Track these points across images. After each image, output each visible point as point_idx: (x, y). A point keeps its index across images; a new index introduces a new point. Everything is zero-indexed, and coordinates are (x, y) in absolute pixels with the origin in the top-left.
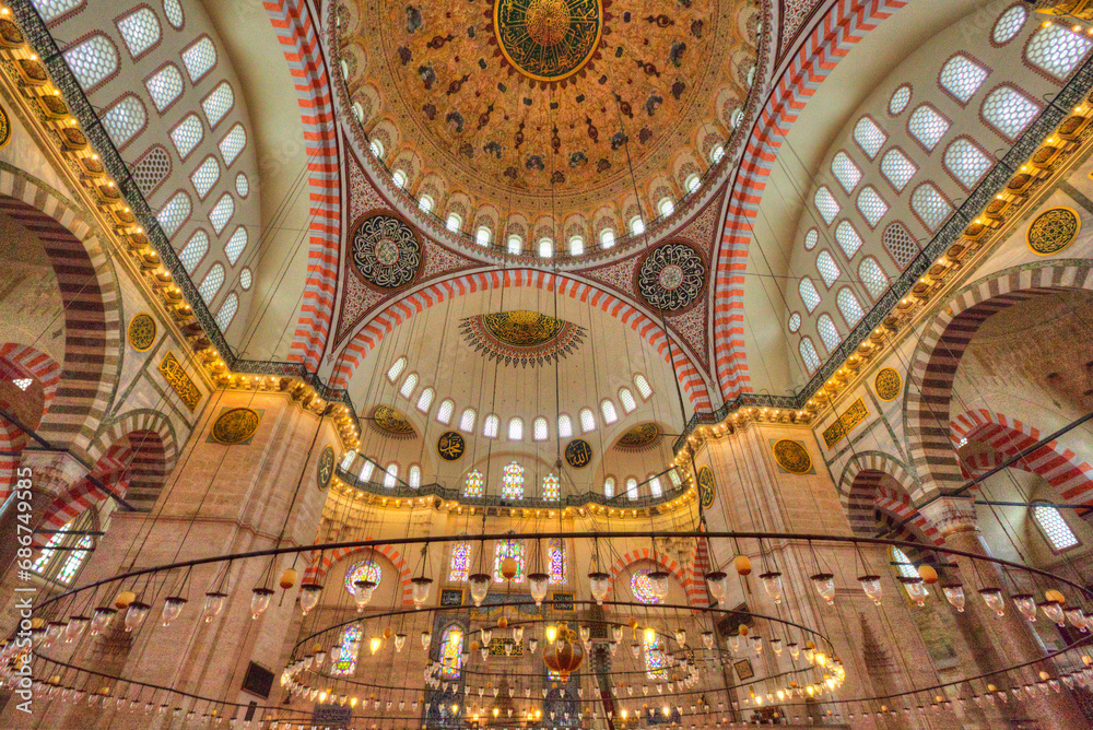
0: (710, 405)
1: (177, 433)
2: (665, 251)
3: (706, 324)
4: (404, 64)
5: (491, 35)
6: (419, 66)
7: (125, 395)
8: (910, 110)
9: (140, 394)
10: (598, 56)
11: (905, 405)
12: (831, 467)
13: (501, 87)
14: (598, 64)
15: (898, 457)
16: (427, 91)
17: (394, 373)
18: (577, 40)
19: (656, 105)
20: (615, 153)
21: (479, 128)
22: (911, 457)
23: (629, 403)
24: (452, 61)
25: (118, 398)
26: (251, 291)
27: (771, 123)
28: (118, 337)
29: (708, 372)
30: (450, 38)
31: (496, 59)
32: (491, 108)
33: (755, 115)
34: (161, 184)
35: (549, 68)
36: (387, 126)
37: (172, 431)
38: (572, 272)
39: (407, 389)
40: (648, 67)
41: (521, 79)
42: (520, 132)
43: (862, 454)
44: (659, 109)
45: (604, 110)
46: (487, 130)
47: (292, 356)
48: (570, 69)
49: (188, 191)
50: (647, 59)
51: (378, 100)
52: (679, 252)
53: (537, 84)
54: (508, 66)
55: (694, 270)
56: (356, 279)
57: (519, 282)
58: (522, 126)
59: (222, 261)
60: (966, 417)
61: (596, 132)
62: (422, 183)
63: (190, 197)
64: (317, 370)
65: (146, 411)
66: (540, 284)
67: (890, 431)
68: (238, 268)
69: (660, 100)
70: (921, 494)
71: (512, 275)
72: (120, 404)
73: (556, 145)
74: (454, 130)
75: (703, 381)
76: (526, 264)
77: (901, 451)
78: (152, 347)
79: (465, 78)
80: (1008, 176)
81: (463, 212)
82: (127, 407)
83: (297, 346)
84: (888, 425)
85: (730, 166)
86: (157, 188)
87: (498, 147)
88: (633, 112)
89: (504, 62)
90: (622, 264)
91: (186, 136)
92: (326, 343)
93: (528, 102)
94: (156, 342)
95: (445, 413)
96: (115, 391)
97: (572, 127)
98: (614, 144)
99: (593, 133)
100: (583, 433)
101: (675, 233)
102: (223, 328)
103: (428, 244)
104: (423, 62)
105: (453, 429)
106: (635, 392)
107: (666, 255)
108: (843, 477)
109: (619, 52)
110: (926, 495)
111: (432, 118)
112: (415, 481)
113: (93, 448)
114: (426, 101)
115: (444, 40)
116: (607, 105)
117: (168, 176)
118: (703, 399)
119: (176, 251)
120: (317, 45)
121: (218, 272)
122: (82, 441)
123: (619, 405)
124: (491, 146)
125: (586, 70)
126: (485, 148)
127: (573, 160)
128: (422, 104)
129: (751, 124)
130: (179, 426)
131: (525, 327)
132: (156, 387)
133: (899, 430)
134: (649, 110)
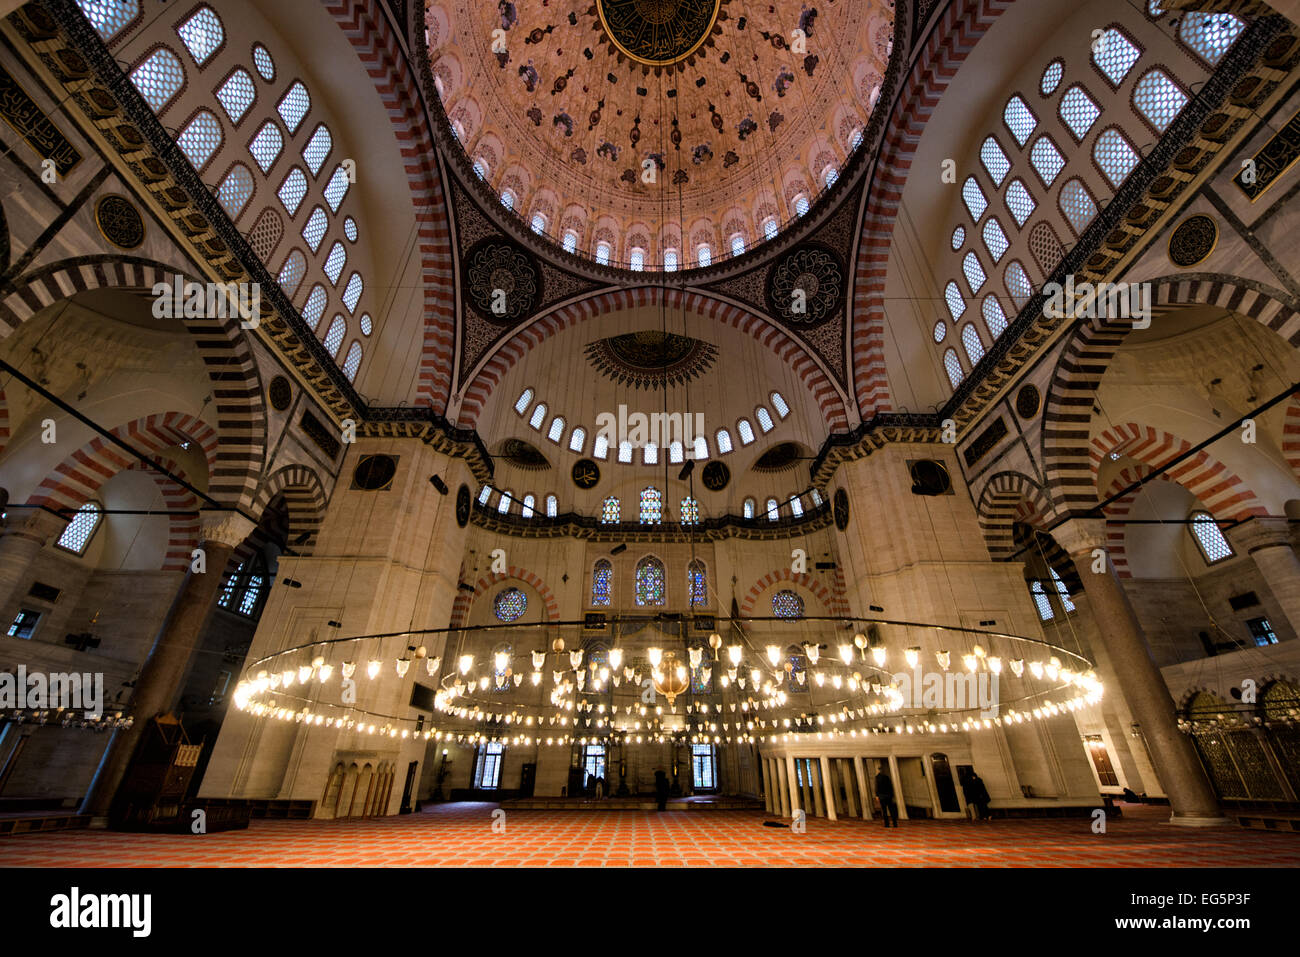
0: (846, 424)
1: (324, 483)
2: (799, 257)
3: (843, 337)
4: (502, 67)
5: (595, 18)
6: (518, 67)
7: (274, 455)
8: (1061, 91)
9: (286, 452)
10: (718, 30)
11: (1043, 425)
12: (972, 487)
13: (611, 78)
14: (718, 40)
15: (1034, 477)
16: (529, 94)
17: (521, 406)
18: (693, 14)
19: (787, 83)
20: (743, 143)
21: (590, 128)
22: (1046, 479)
23: (767, 423)
24: (554, 54)
25: (269, 458)
26: (374, 338)
27: (910, 108)
28: (260, 402)
29: (846, 389)
30: (550, 29)
31: (603, 46)
32: (601, 104)
33: (893, 99)
34: (276, 247)
35: (664, 50)
36: (491, 141)
37: (318, 482)
38: (699, 287)
39: (537, 421)
40: (776, 39)
41: (633, 66)
42: (636, 128)
43: (1001, 475)
44: (791, 89)
45: (728, 94)
46: (599, 130)
47: (419, 400)
48: (688, 49)
49: (301, 247)
50: (774, 30)
51: (478, 113)
52: (814, 257)
53: (652, 70)
54: (617, 53)
55: (830, 277)
56: (474, 314)
57: (643, 302)
58: (637, 121)
59: (343, 311)
60: (1112, 432)
61: (721, 121)
62: (534, 199)
63: (303, 253)
64: (445, 412)
65: (294, 467)
66: (665, 302)
67: (1028, 451)
68: (358, 315)
69: (791, 78)
70: (1054, 516)
71: (635, 295)
72: (271, 463)
73: (677, 139)
74: (563, 134)
75: (840, 400)
76: (650, 281)
77: (1037, 471)
78: (291, 408)
79: (570, 73)
80: (1151, 179)
81: (579, 227)
82: (277, 466)
83: (422, 389)
84: (1026, 445)
85: (867, 157)
86: (273, 251)
87: (612, 148)
88: (761, 94)
89: (612, 50)
90: (753, 274)
91: (293, 191)
92: (451, 382)
93: (642, 92)
94: (293, 402)
95: (577, 442)
96: (265, 452)
97: (693, 116)
98: (741, 133)
99: (717, 122)
100: (720, 454)
101: (808, 236)
102: (351, 378)
103: (545, 269)
104: (523, 62)
105: (587, 456)
106: (773, 412)
107: (800, 262)
108: (982, 499)
109: (742, 23)
110: (1058, 516)
111: (538, 124)
112: (552, 510)
113: (255, 505)
114: (530, 105)
115: (543, 33)
116: (731, 88)
117: (281, 238)
118: (841, 419)
119: (298, 311)
120: (407, 71)
121: (339, 323)
122: (246, 500)
123: (756, 425)
124: (605, 148)
125: (706, 47)
126: (599, 151)
127: (697, 155)
128: (526, 109)
129: (890, 109)
130: (325, 477)
131: (654, 347)
132: (300, 443)
133: (1036, 451)
134: (779, 90)
